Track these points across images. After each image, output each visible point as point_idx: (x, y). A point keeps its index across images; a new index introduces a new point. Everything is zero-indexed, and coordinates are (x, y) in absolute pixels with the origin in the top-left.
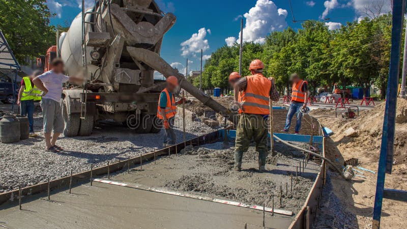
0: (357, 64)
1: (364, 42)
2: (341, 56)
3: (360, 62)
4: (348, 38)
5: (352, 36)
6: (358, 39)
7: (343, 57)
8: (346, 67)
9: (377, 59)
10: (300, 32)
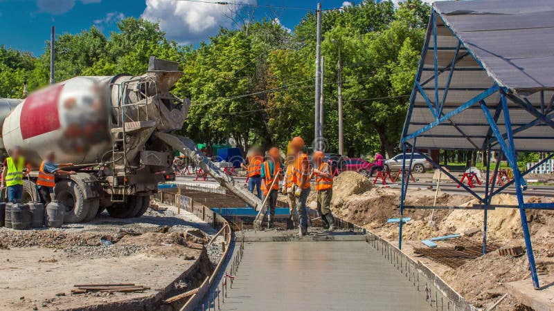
0: (232, 111)
1: (240, 74)
2: (205, 96)
3: (235, 107)
4: (214, 65)
5: (220, 64)
6: (231, 70)
7: (209, 97)
8: (215, 116)
9: (262, 102)
10: (116, 39)
